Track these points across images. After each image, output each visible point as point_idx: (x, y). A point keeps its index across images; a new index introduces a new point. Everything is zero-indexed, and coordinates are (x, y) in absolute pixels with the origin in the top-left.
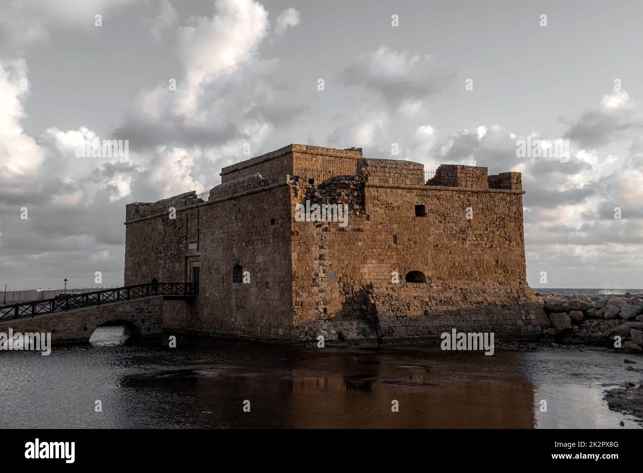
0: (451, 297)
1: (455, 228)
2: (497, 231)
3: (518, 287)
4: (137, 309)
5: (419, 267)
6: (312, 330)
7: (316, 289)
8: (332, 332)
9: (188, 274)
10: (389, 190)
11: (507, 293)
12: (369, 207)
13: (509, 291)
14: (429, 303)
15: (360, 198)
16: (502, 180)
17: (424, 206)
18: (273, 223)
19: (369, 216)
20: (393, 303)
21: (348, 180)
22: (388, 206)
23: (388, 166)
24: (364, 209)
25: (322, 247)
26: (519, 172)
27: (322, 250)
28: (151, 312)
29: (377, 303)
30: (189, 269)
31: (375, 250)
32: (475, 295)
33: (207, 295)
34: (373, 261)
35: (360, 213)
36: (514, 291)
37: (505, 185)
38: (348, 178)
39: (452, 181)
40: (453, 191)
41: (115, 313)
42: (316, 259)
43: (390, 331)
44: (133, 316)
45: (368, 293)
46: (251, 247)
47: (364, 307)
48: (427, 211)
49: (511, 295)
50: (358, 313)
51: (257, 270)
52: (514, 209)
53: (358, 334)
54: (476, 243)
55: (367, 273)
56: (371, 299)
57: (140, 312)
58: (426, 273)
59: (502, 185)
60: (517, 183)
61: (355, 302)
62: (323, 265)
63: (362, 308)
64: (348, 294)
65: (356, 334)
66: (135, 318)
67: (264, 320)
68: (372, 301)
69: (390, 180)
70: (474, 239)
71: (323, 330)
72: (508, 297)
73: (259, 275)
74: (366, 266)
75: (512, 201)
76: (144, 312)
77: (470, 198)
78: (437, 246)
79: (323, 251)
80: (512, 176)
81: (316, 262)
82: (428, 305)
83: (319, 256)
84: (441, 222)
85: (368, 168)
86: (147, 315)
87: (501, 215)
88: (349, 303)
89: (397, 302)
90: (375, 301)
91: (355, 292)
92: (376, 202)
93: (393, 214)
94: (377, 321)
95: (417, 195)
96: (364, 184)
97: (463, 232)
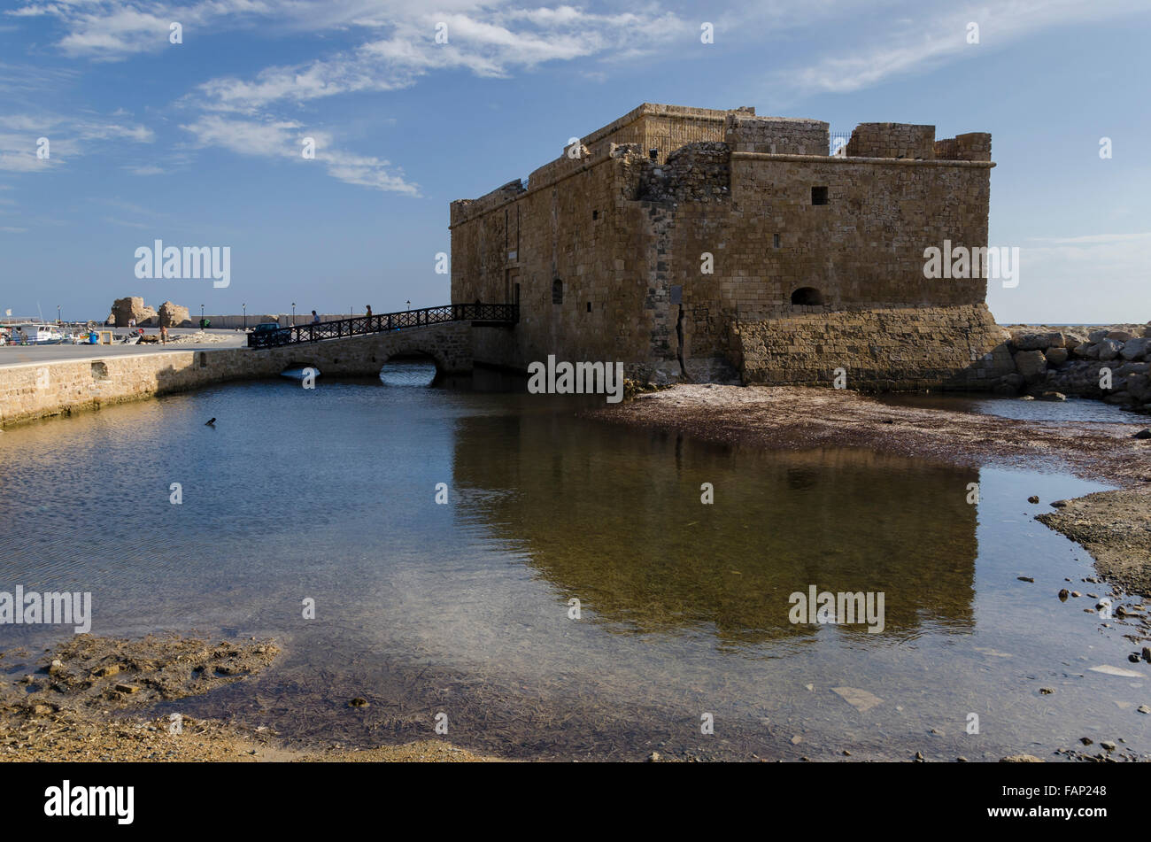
0: (860, 327)
1: (876, 222)
2: (945, 226)
3: (971, 311)
4: (438, 337)
5: (812, 281)
6: (644, 370)
7: (652, 312)
8: (673, 374)
10: (770, 164)
11: (952, 321)
12: (737, 191)
13: (955, 318)
14: (825, 336)
15: (725, 176)
16: (959, 146)
17: (826, 188)
18: (595, 218)
19: (736, 204)
20: (768, 334)
21: (706, 149)
22: (766, 189)
23: (770, 127)
24: (728, 194)
25: (662, 252)
26: (987, 132)
27: (662, 256)
28: (456, 342)
29: (743, 333)
30: (510, 286)
31: (745, 256)
32: (900, 323)
33: (528, 320)
34: (741, 273)
35: (723, 199)
36: (963, 319)
37: (964, 153)
38: (706, 146)
39: (875, 149)
40: (875, 164)
41: (411, 341)
42: (652, 269)
44: (433, 346)
45: (731, 319)
46: (571, 254)
47: (724, 340)
48: (830, 195)
49: (958, 325)
50: (714, 348)
51: (577, 285)
52: (975, 192)
54: (908, 244)
55: (731, 291)
56: (734, 327)
57: (442, 341)
58: (823, 291)
59: (959, 154)
60: (984, 150)
61: (711, 332)
62: (662, 277)
63: (720, 341)
64: (701, 320)
66: (436, 349)
68: (736, 331)
69: (773, 147)
70: (906, 238)
71: (660, 370)
72: (953, 328)
73: (580, 292)
74: (730, 279)
75: (971, 180)
76: (446, 341)
77: (904, 175)
78: (844, 249)
79: (663, 257)
80: (976, 139)
81: (652, 273)
82: (822, 338)
83: (656, 265)
84: (853, 213)
85: (737, 130)
86: (452, 345)
87: (953, 202)
88: (702, 333)
89: (775, 333)
90: (740, 331)
91: (711, 318)
92: (748, 183)
93: (776, 201)
94: (742, 360)
95: (815, 171)
96: (729, 154)
97: (887, 228)
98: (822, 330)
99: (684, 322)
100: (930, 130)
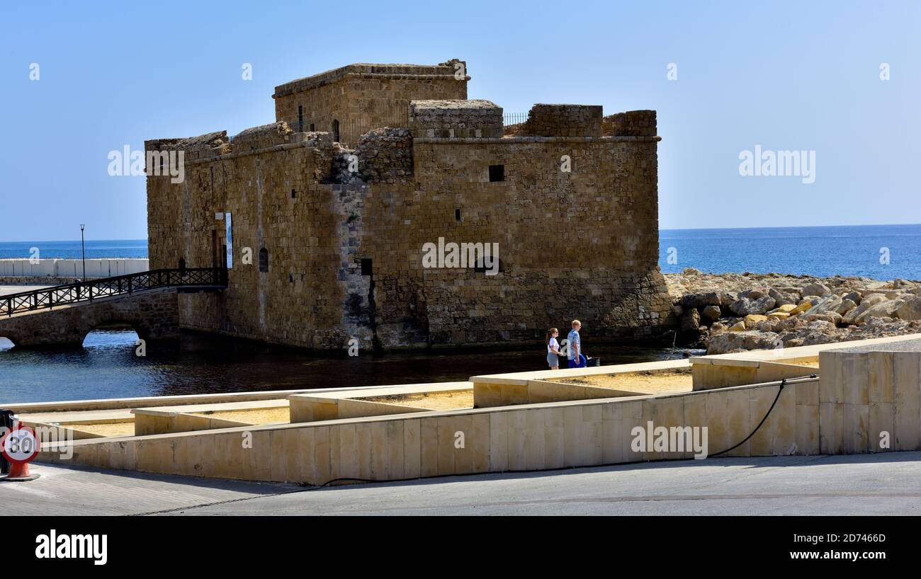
0: (538, 291)
1: (549, 196)
2: (616, 196)
3: (644, 274)
4: (143, 306)
6: (339, 336)
7: (345, 283)
8: (366, 339)
9: (218, 255)
10: (449, 147)
11: (625, 283)
12: (420, 172)
13: (628, 280)
14: (505, 300)
15: (408, 160)
16: (629, 122)
17: (503, 166)
18: (293, 196)
19: (419, 184)
20: (452, 300)
21: (391, 136)
22: (448, 169)
23: (448, 114)
24: (413, 175)
25: (353, 228)
26: (652, 110)
27: (352, 232)
28: (162, 310)
29: (428, 300)
30: (218, 247)
31: (429, 231)
32: (576, 287)
33: (236, 286)
35: (407, 180)
37: (633, 129)
38: (390, 133)
39: (547, 128)
40: (547, 143)
41: (113, 311)
42: (344, 245)
43: (443, 336)
44: (137, 314)
45: (418, 287)
46: (275, 226)
47: (412, 306)
48: (506, 173)
49: (629, 287)
50: (404, 314)
51: (281, 256)
52: (644, 164)
53: (401, 341)
54: (582, 214)
55: (417, 262)
56: (421, 295)
57: (147, 310)
58: (504, 259)
59: (629, 129)
60: (649, 126)
61: (400, 300)
62: (354, 252)
63: (409, 307)
64: (391, 289)
65: (397, 341)
66: (140, 318)
67: (290, 323)
68: (422, 298)
69: (452, 132)
70: (580, 209)
71: (355, 336)
72: (625, 289)
73: (283, 263)
74: (416, 251)
76: (152, 309)
77: (574, 151)
78: (522, 220)
79: (354, 234)
80: (642, 116)
81: (344, 248)
82: (501, 301)
83: (348, 241)
84: (528, 188)
85: (418, 118)
86: (157, 313)
87: (623, 174)
88: (392, 301)
89: (458, 299)
90: (426, 298)
91: (400, 287)
92: (430, 164)
93: (456, 180)
94: (427, 324)
95: (492, 152)
96: (411, 140)
97: (563, 200)
98: (502, 295)
99: (375, 292)
100: (600, 109)
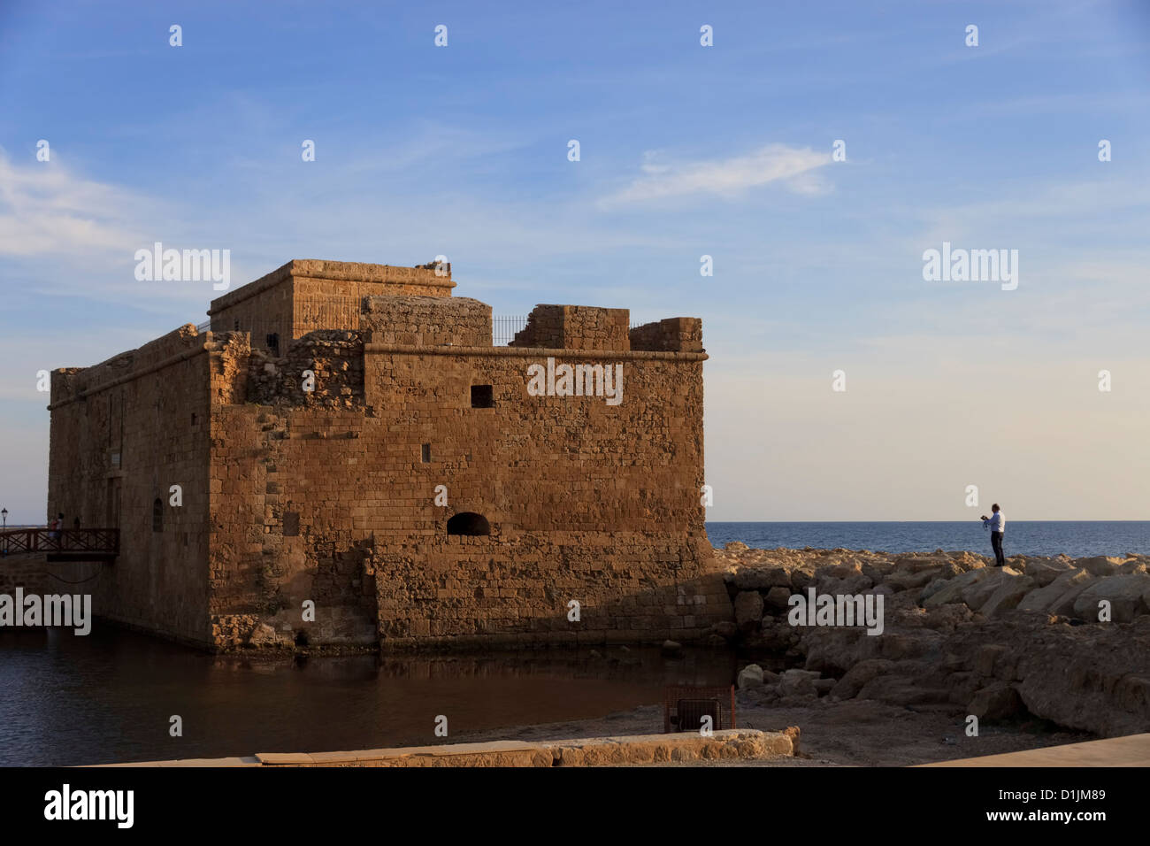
0: (536, 563)
1: (556, 429)
2: (647, 433)
3: (684, 541)
5: (475, 504)
6: (244, 624)
7: (260, 548)
8: (284, 628)
10: (416, 358)
11: (658, 554)
12: (372, 388)
13: (662, 550)
14: (489, 575)
15: (357, 373)
16: (665, 333)
17: (490, 387)
18: (193, 423)
19: (371, 408)
20: (413, 574)
21: (333, 339)
22: (415, 389)
23: (415, 312)
24: (362, 395)
25: (272, 469)
26: (696, 317)
27: (272, 474)
29: (379, 574)
31: (384, 474)
32: (590, 559)
34: (379, 494)
35: (353, 402)
36: (673, 551)
37: (671, 342)
38: (333, 336)
39: (554, 337)
42: (259, 492)
43: (398, 627)
45: (365, 554)
46: (171, 466)
47: (355, 582)
48: (496, 395)
49: (664, 559)
50: (343, 592)
52: (685, 390)
53: (337, 633)
54: (600, 457)
55: (365, 518)
56: (368, 565)
58: (490, 517)
59: (665, 343)
60: (692, 339)
61: (339, 574)
62: (274, 502)
63: (351, 583)
64: (325, 556)
65: (332, 633)
68: (370, 571)
69: (420, 338)
70: (597, 449)
71: (269, 624)
72: (658, 562)
74: (363, 504)
75: (679, 375)
78: (516, 463)
79: (275, 477)
80: (682, 325)
81: (259, 496)
82: (484, 577)
83: (265, 486)
84: (526, 419)
85: (372, 316)
87: (656, 403)
88: (326, 574)
89: (421, 573)
90: (375, 571)
91: (339, 553)
92: (388, 381)
93: (423, 404)
94: (376, 609)
95: (476, 366)
96: (362, 346)
97: (573, 435)
98: (485, 568)
100: (624, 314)
